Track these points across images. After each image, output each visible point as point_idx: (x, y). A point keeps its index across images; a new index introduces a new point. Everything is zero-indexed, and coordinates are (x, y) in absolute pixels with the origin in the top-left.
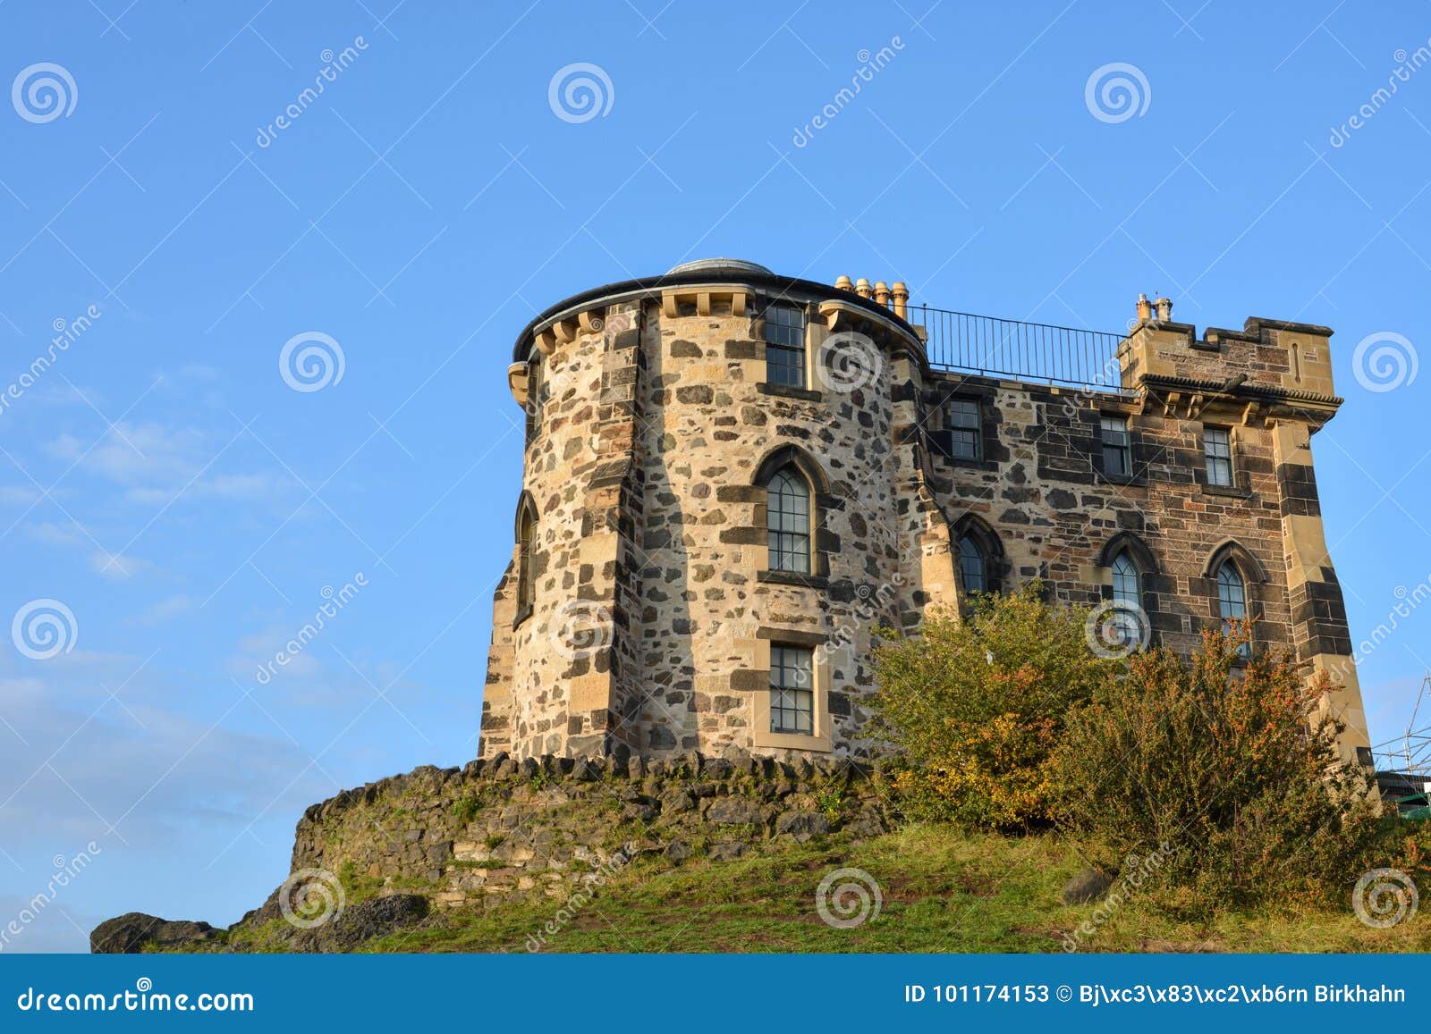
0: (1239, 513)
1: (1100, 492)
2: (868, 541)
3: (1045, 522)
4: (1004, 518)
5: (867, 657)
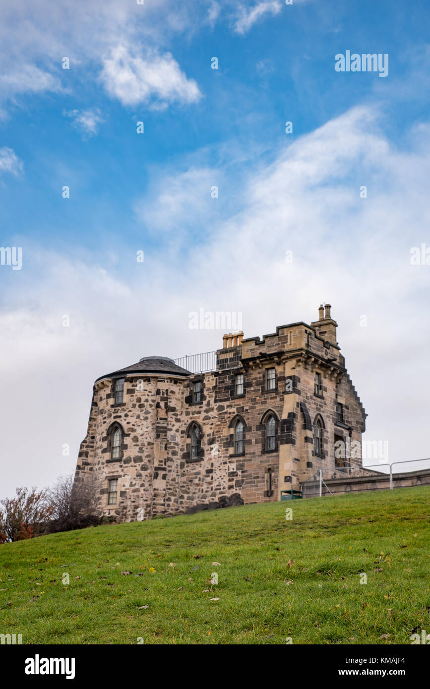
0: (273, 398)
1: (232, 403)
2: (139, 443)
3: (215, 417)
4: (203, 420)
5: (134, 478)
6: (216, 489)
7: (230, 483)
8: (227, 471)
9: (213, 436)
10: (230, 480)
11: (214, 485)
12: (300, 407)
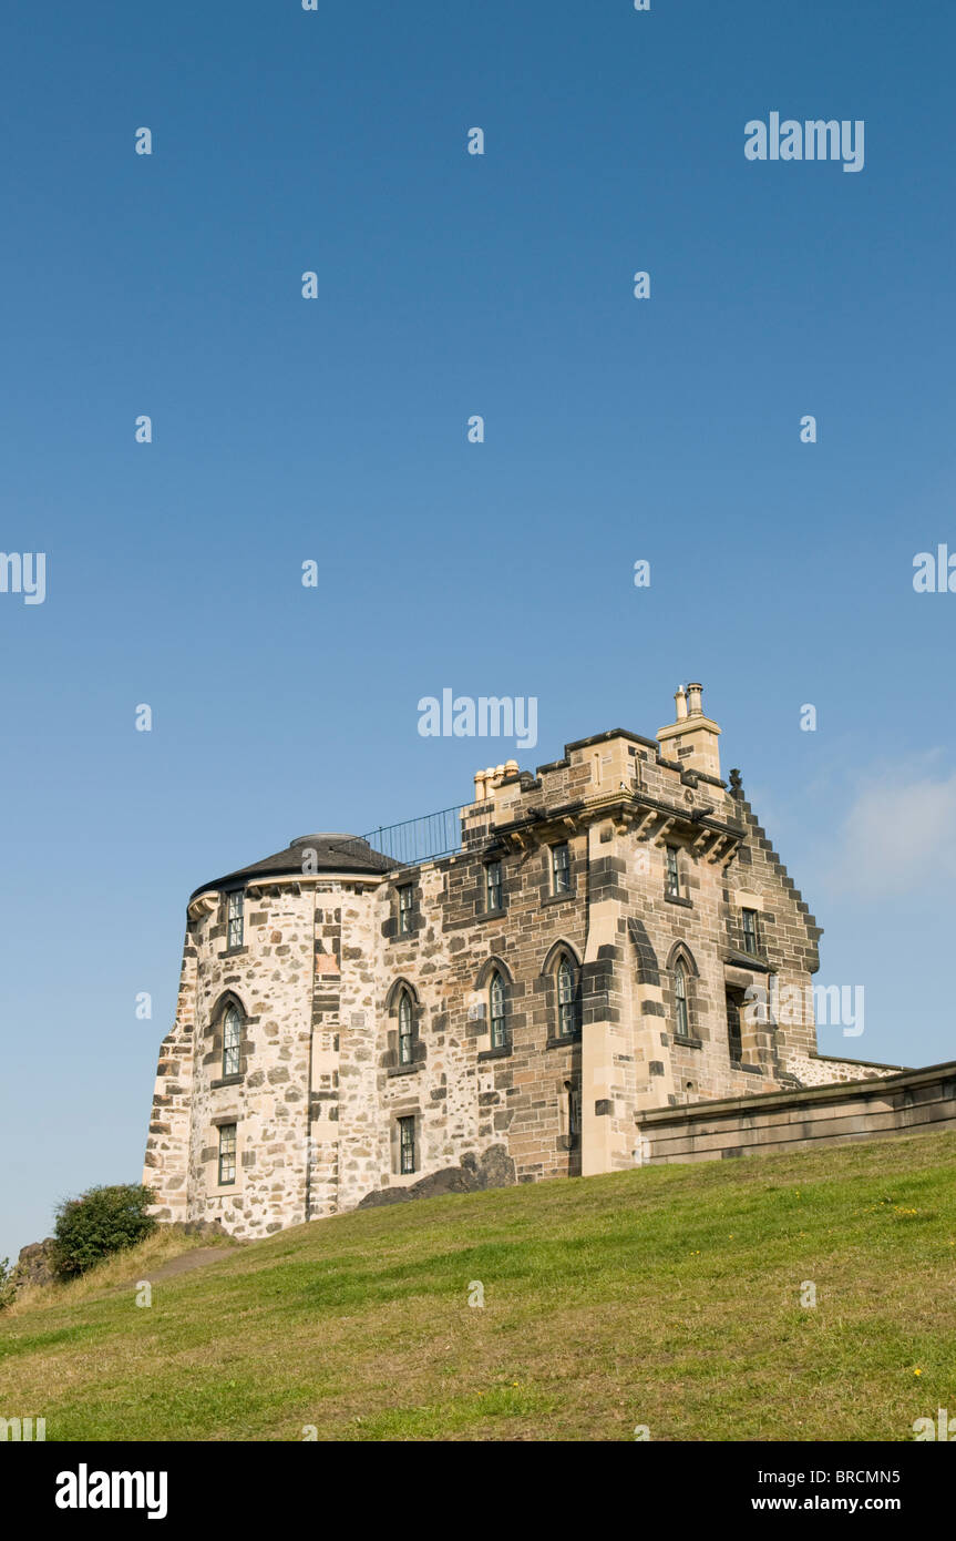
0: (568, 913)
1: (479, 930)
3: (446, 966)
4: (421, 973)
5: (272, 1121)
6: (454, 1137)
7: (484, 1121)
8: (476, 1091)
9: (443, 1009)
10: (482, 1114)
11: (450, 1128)
12: (627, 930)
